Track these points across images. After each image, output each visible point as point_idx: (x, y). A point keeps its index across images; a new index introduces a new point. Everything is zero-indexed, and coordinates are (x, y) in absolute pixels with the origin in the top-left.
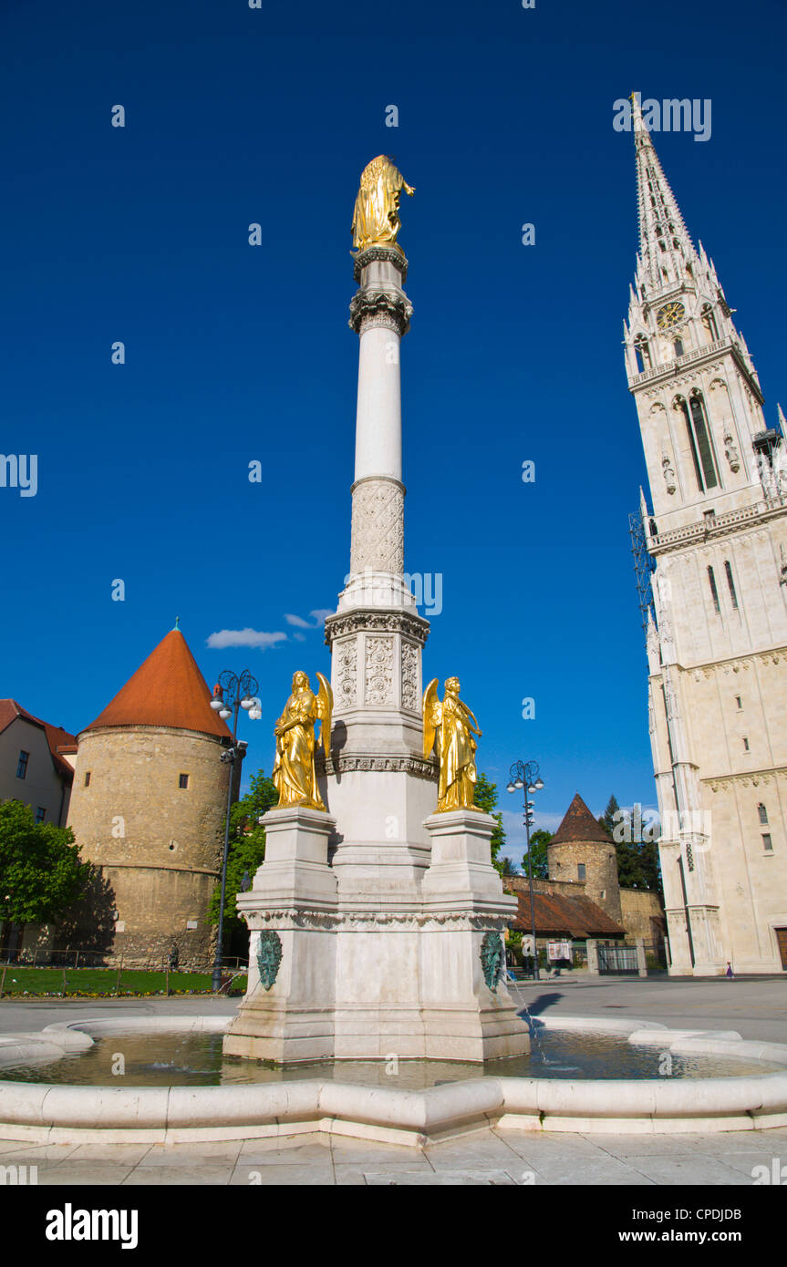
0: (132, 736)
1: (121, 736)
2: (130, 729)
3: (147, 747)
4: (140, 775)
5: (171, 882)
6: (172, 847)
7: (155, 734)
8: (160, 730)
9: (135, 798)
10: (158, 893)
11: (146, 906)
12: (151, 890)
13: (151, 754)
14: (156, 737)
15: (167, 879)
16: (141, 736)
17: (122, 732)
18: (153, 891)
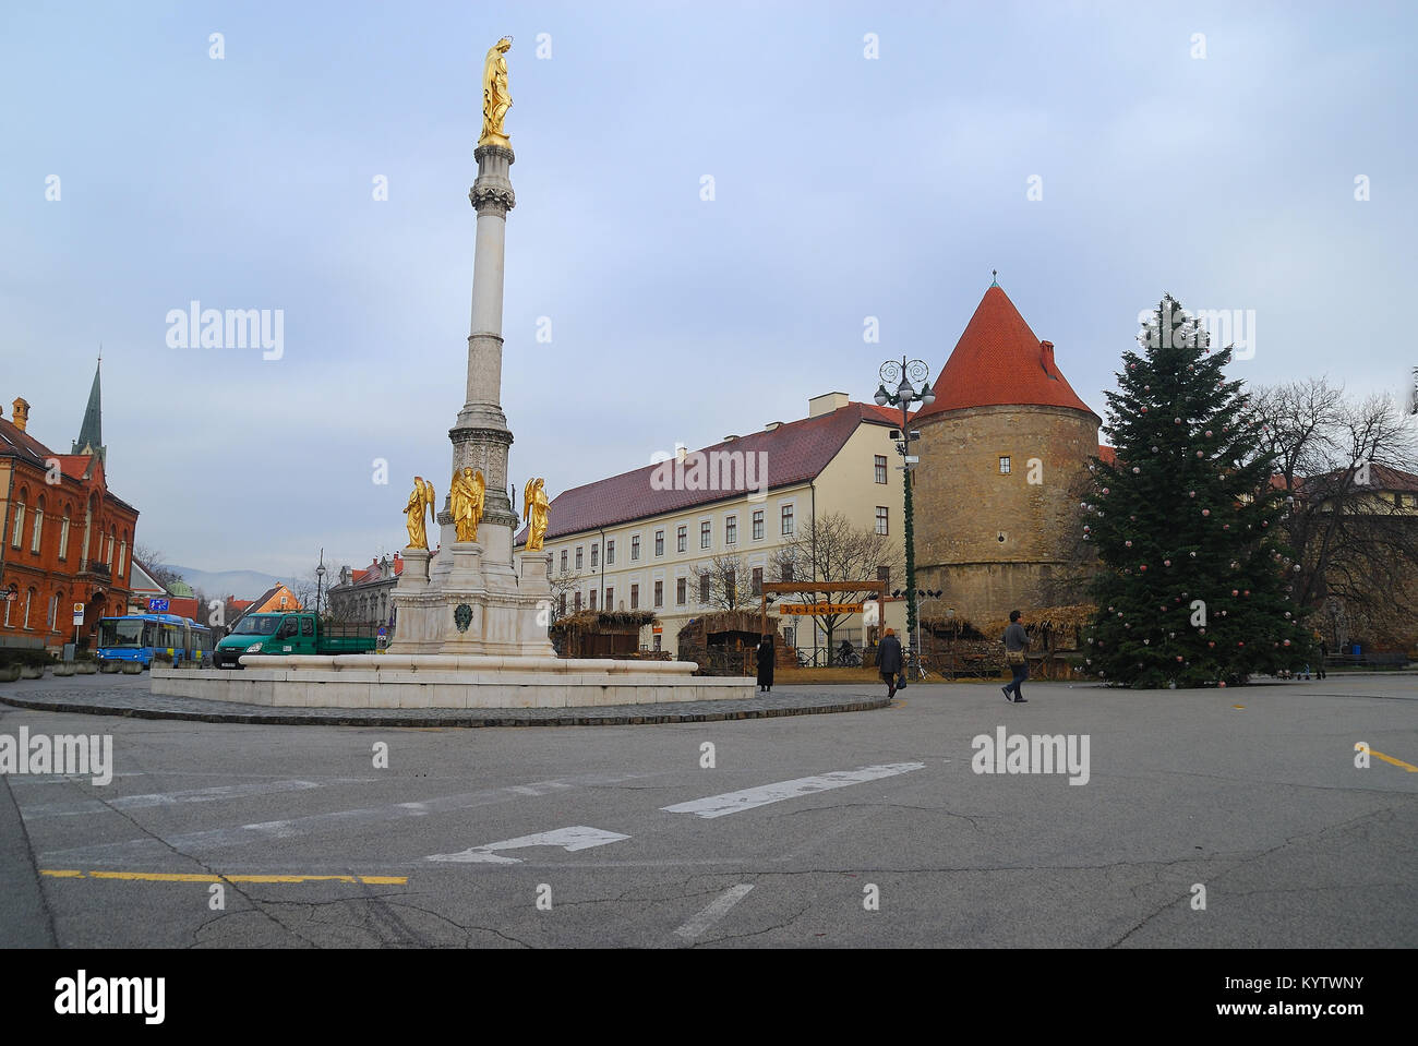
0: (942, 425)
1: (932, 427)
2: (941, 417)
3: (958, 434)
4: (956, 466)
5: (1005, 577)
6: (1001, 539)
7: (964, 418)
8: (969, 412)
9: (955, 491)
10: (991, 588)
11: (981, 604)
12: (983, 586)
13: (964, 441)
14: (965, 421)
15: (999, 574)
16: (951, 423)
17: (932, 423)
18: (987, 587)
